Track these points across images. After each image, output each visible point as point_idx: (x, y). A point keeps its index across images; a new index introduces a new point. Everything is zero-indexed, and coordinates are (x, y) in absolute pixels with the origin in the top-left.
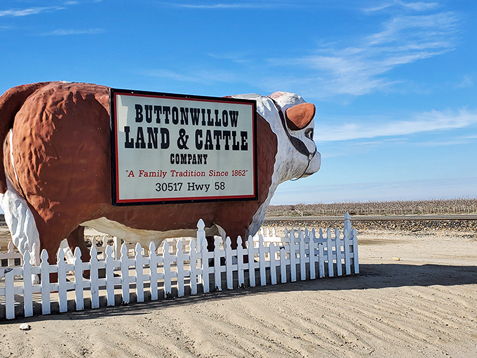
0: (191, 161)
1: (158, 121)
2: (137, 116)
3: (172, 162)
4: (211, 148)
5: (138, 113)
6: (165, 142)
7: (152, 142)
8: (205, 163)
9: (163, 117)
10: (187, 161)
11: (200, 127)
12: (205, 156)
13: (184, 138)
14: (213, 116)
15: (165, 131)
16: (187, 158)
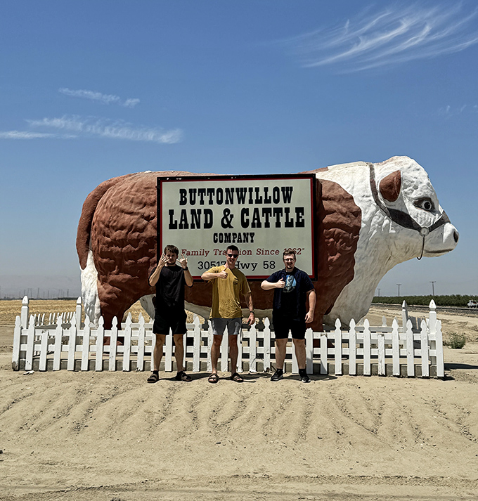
0: (236, 240)
1: (202, 202)
2: (182, 199)
3: (215, 241)
4: (259, 225)
5: (182, 197)
6: (209, 222)
7: (195, 222)
8: (252, 241)
9: (206, 199)
10: (232, 239)
11: (246, 205)
12: (252, 235)
13: (229, 217)
14: (261, 193)
15: (208, 212)
16: (232, 237)
